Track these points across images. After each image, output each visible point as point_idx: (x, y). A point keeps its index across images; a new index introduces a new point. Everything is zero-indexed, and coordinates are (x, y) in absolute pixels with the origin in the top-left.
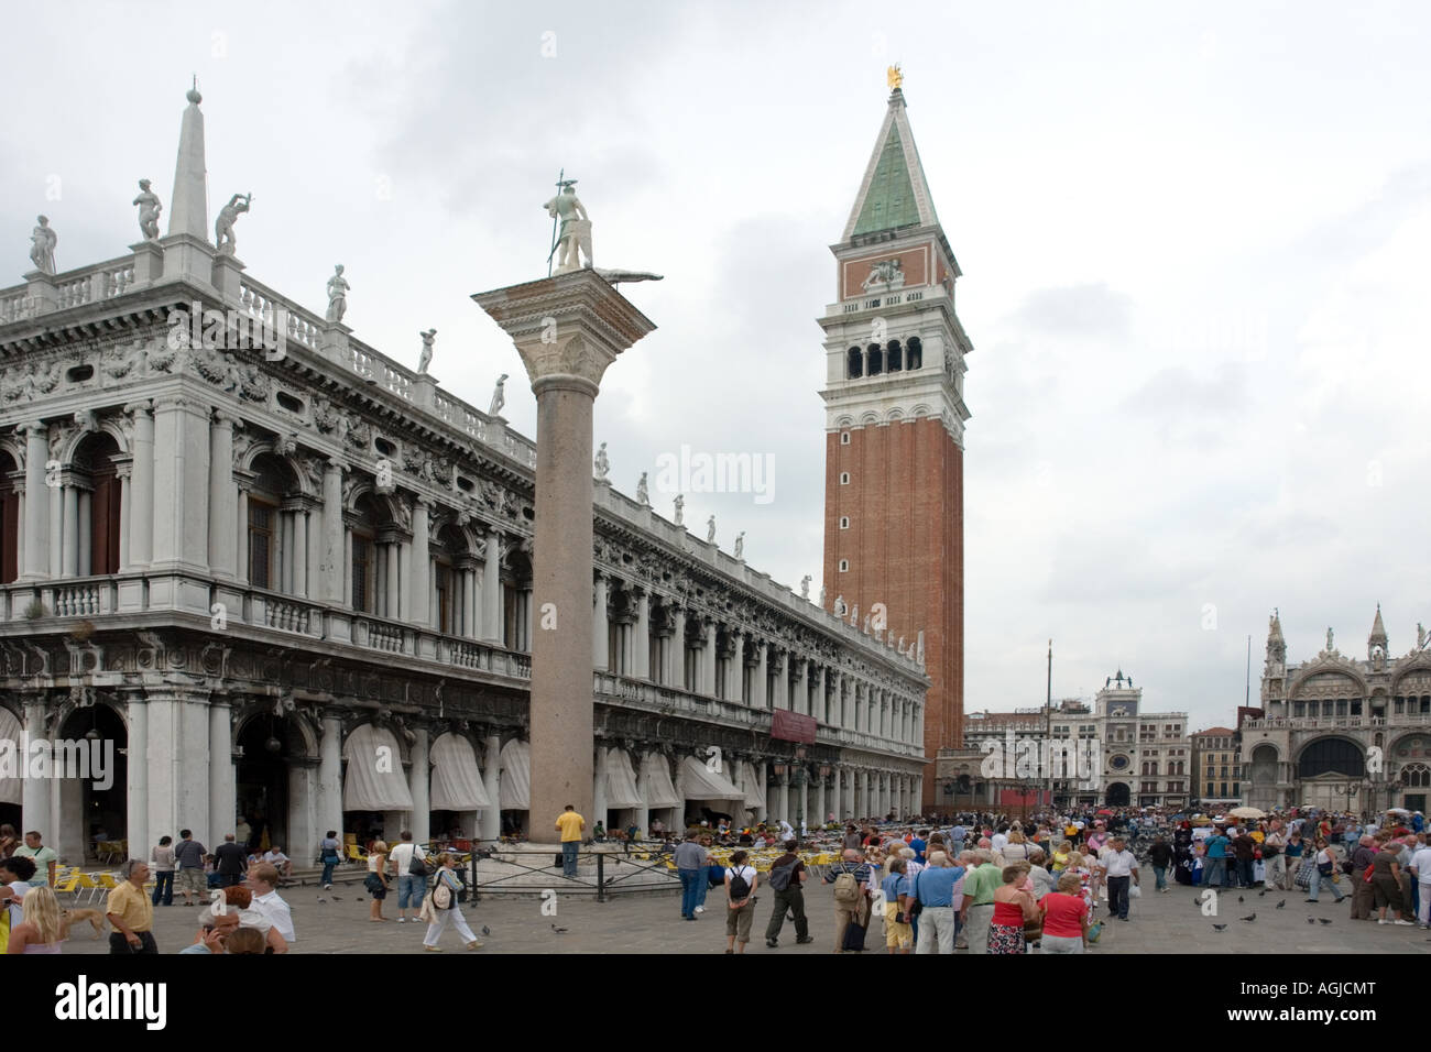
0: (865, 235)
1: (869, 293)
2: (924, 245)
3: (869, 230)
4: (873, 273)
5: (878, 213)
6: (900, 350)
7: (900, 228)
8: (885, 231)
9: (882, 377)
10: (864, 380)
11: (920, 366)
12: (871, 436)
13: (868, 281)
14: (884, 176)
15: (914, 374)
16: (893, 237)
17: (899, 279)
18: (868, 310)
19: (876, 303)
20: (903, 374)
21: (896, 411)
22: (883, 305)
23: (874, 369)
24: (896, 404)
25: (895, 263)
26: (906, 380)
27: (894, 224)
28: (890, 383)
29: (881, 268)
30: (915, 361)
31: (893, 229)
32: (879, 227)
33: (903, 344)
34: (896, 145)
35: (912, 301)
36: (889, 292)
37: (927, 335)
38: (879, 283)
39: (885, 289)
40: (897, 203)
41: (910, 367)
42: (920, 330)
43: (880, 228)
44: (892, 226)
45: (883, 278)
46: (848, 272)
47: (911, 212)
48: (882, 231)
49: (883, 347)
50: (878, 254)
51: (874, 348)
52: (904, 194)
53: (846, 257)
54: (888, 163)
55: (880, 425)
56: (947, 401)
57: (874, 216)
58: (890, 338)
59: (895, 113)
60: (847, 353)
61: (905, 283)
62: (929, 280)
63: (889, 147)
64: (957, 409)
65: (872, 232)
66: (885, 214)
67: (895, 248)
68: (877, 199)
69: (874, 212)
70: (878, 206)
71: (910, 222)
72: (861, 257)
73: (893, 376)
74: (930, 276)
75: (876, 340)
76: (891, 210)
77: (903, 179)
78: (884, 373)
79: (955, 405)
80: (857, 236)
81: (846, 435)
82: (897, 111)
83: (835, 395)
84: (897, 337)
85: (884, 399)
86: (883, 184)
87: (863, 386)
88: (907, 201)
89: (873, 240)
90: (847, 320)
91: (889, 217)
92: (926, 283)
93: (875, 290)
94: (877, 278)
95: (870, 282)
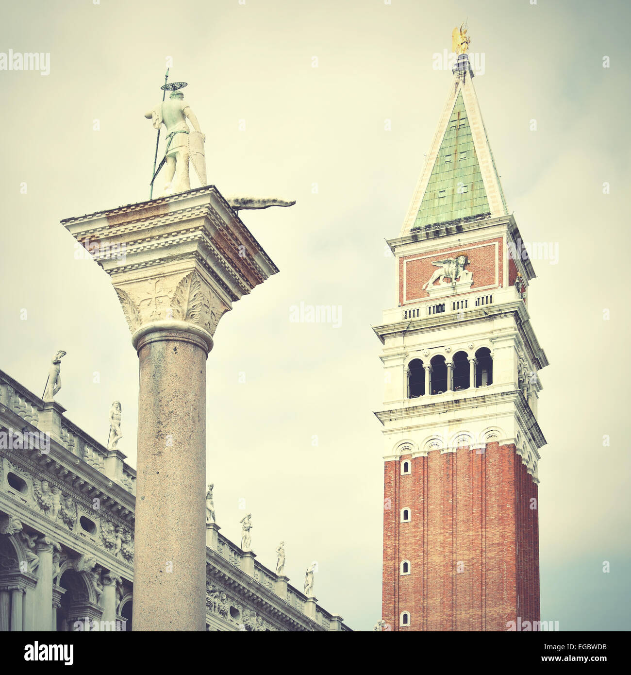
0: (429, 227)
1: (432, 296)
2: (495, 240)
3: (432, 222)
4: (436, 274)
5: (443, 202)
6: (467, 363)
7: (467, 219)
8: (451, 223)
9: (449, 395)
10: (427, 398)
11: (490, 382)
12: (436, 465)
13: (431, 281)
14: (448, 159)
15: (484, 390)
16: (460, 230)
17: (466, 277)
18: (432, 315)
19: (440, 308)
20: (472, 391)
21: (465, 434)
22: (448, 310)
23: (439, 387)
24: (463, 427)
25: (462, 260)
26: (475, 398)
27: (461, 214)
28: (457, 401)
29: (446, 266)
30: (485, 376)
31: (460, 220)
32: (443, 218)
33: (471, 356)
34: (462, 122)
35: (481, 306)
36: (455, 295)
37: (497, 345)
38: (443, 284)
39: (451, 292)
40: (463, 190)
41: (478, 384)
42: (491, 339)
43: (443, 220)
44: (458, 217)
45: (448, 279)
46: (408, 272)
47: (480, 201)
48: (446, 223)
49: (449, 360)
50: (443, 250)
51: (438, 361)
52: (470, 179)
53: (406, 254)
54: (454, 143)
55: (446, 451)
56: (521, 424)
57: (436, 205)
58: (455, 349)
59: (461, 83)
60: (407, 367)
61: (473, 284)
62: (501, 281)
63: (454, 124)
64: (532, 434)
65: (435, 225)
66: (450, 202)
67: (462, 243)
68: (439, 186)
69: (437, 200)
70: (442, 194)
71: (479, 213)
72: (422, 254)
73: (460, 394)
74: (501, 276)
75: (441, 352)
76: (457, 198)
77: (471, 162)
78: (449, 391)
79: (529, 429)
80: (418, 228)
81: (406, 465)
82: (464, 82)
83: (393, 416)
84: (464, 348)
85: (449, 422)
86: (448, 167)
87: (426, 406)
88: (475, 187)
89: (437, 234)
90: (408, 327)
91: (455, 206)
92: (497, 284)
93: (439, 292)
94: (442, 278)
95: (434, 283)
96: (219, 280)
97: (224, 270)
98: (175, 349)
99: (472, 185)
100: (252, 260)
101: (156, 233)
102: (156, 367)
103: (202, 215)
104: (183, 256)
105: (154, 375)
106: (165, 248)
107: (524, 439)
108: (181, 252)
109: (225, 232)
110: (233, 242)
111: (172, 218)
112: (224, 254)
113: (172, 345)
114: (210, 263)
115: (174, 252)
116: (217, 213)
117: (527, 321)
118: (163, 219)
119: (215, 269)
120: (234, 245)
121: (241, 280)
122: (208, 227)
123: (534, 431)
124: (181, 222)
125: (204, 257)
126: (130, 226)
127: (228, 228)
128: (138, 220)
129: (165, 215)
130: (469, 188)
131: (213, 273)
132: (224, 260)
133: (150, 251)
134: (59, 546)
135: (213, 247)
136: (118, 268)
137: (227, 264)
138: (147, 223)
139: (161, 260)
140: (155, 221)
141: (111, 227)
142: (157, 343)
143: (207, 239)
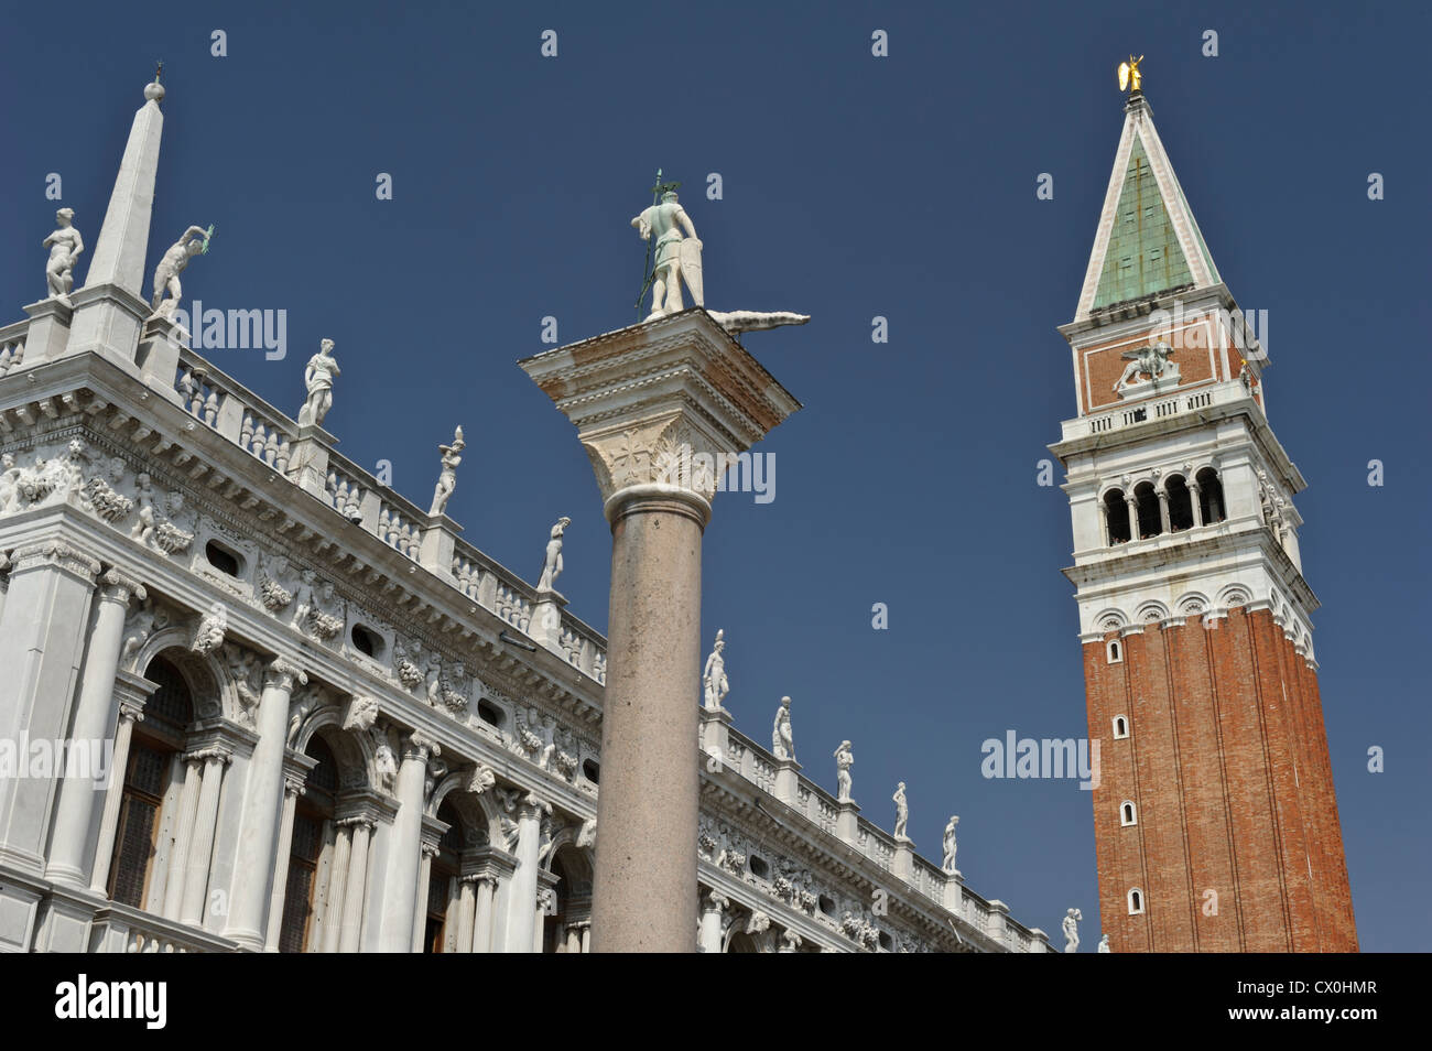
0: (1113, 306)
1: (1127, 398)
3: (1117, 299)
5: (1128, 273)
6: (1187, 492)
7: (1163, 293)
8: (1142, 299)
9: (1167, 540)
10: (1137, 545)
11: (1223, 516)
12: (1156, 646)
13: (1124, 378)
14: (1130, 218)
15: (1215, 529)
16: (1154, 308)
18: (1129, 426)
19: (1140, 415)
20: (1199, 533)
21: (1194, 598)
22: (1151, 416)
23: (1150, 527)
24: (1190, 587)
26: (1203, 543)
27: (1154, 288)
28: (1177, 548)
30: (1214, 509)
31: (1153, 295)
32: (1132, 294)
33: (1191, 481)
34: (1143, 171)
35: (1196, 409)
36: (1159, 396)
37: (1225, 463)
39: (1152, 392)
40: (1155, 256)
41: (1206, 520)
42: (1216, 456)
43: (1132, 296)
44: (1151, 291)
45: (1146, 373)
46: (1091, 368)
47: (1178, 269)
48: (1136, 300)
49: (1160, 487)
50: (1136, 336)
51: (1145, 490)
52: (1163, 241)
53: (1086, 344)
54: (1135, 197)
55: (1169, 624)
56: (1275, 578)
57: (1120, 278)
58: (1167, 472)
59: (1137, 124)
60: (1101, 500)
61: (1181, 380)
62: (1220, 373)
63: (1133, 174)
64: (1295, 592)
65: (1122, 303)
66: (1139, 272)
68: (1124, 253)
69: (1120, 271)
70: (1127, 263)
71: (1178, 284)
72: (1106, 344)
73: (1182, 537)
74: (1219, 366)
75: (1147, 477)
76: (1147, 267)
77: (1160, 219)
78: (1165, 534)
79: (1289, 585)
80: (1099, 309)
81: (1114, 647)
82: (1141, 122)
83: (1089, 574)
84: (1180, 469)
85: (1170, 579)
86: (1131, 228)
87: (1134, 557)
88: (1169, 251)
89: (1125, 316)
90: (1098, 445)
91: (1145, 278)
92: (1215, 378)
93: (1136, 392)
94: (1138, 373)
95: (1128, 381)
96: (717, 425)
97: (723, 410)
98: (657, 523)
99: (1166, 249)
100: (762, 395)
101: (632, 371)
102: (631, 549)
103: (687, 344)
104: (667, 398)
105: (629, 561)
106: (643, 388)
107: (1282, 601)
108: (664, 393)
109: (721, 362)
110: (734, 374)
111: (651, 350)
112: (721, 390)
113: (653, 517)
114: (703, 404)
115: (655, 393)
116: (707, 341)
118: (640, 353)
119: (710, 411)
120: (735, 378)
121: (749, 423)
122: (696, 358)
124: (662, 354)
125: (694, 396)
126: (601, 364)
127: (724, 358)
128: (611, 356)
129: (643, 346)
130: (1162, 253)
131: (708, 416)
132: (722, 399)
133: (626, 394)
134: (549, 808)
135: (705, 383)
136: (587, 418)
137: (727, 403)
138: (620, 359)
139: (640, 404)
140: (630, 355)
141: (577, 365)
142: (635, 516)
143: (696, 373)
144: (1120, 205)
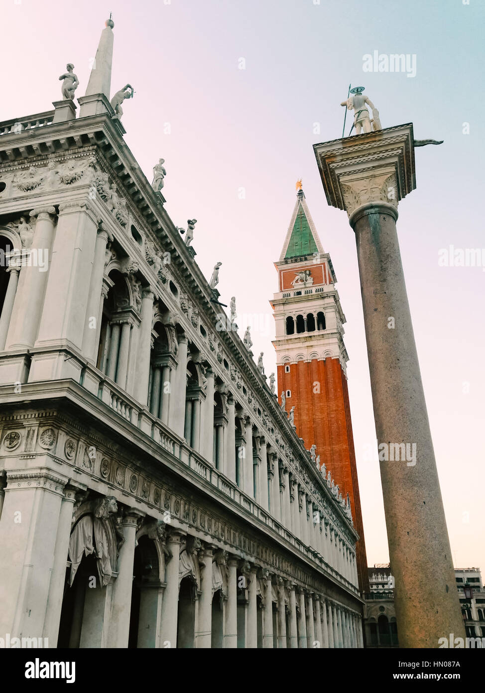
0: (291, 258)
2: (322, 264)
3: (293, 255)
5: (297, 247)
6: (314, 319)
7: (309, 255)
8: (302, 256)
9: (306, 334)
10: (296, 335)
11: (324, 328)
12: (302, 368)
14: (298, 230)
15: (322, 332)
16: (306, 259)
17: (310, 280)
18: (296, 296)
19: (300, 293)
20: (316, 332)
21: (314, 353)
22: (303, 294)
23: (301, 330)
24: (313, 350)
26: (319, 335)
27: (306, 253)
28: (310, 337)
30: (322, 325)
32: (298, 254)
33: (315, 316)
34: (303, 216)
35: (318, 293)
37: (327, 311)
38: (300, 283)
39: (303, 286)
40: (306, 243)
41: (319, 329)
42: (324, 308)
44: (305, 254)
45: (302, 280)
46: (283, 277)
47: (313, 248)
48: (300, 256)
49: (305, 317)
50: (299, 268)
51: (300, 317)
52: (309, 238)
53: (282, 269)
54: (300, 224)
55: (306, 361)
56: (340, 349)
57: (295, 249)
58: (308, 312)
59: (301, 201)
60: (285, 320)
62: (326, 282)
63: (299, 216)
64: (344, 354)
65: (295, 257)
66: (300, 247)
67: (307, 265)
68: (295, 241)
69: (294, 247)
70: (297, 244)
71: (313, 252)
72: (289, 269)
73: (311, 334)
74: (326, 280)
75: (301, 313)
76: (303, 246)
77: (308, 231)
78: (306, 332)
80: (288, 258)
81: (287, 368)
83: (281, 343)
84: (311, 311)
85: (307, 347)
86: (298, 233)
87: (296, 339)
89: (296, 261)
90: (285, 302)
91: (302, 249)
92: (324, 283)
93: (298, 286)
94: (299, 280)
95: (296, 282)
99: (310, 241)
107: (341, 356)
117: (338, 300)
123: (344, 352)
130: (308, 242)
144: (295, 226)
